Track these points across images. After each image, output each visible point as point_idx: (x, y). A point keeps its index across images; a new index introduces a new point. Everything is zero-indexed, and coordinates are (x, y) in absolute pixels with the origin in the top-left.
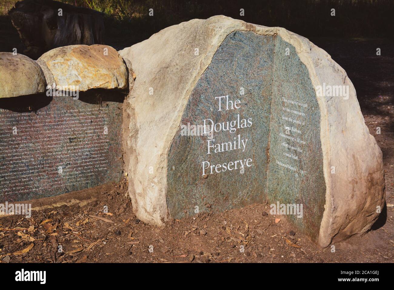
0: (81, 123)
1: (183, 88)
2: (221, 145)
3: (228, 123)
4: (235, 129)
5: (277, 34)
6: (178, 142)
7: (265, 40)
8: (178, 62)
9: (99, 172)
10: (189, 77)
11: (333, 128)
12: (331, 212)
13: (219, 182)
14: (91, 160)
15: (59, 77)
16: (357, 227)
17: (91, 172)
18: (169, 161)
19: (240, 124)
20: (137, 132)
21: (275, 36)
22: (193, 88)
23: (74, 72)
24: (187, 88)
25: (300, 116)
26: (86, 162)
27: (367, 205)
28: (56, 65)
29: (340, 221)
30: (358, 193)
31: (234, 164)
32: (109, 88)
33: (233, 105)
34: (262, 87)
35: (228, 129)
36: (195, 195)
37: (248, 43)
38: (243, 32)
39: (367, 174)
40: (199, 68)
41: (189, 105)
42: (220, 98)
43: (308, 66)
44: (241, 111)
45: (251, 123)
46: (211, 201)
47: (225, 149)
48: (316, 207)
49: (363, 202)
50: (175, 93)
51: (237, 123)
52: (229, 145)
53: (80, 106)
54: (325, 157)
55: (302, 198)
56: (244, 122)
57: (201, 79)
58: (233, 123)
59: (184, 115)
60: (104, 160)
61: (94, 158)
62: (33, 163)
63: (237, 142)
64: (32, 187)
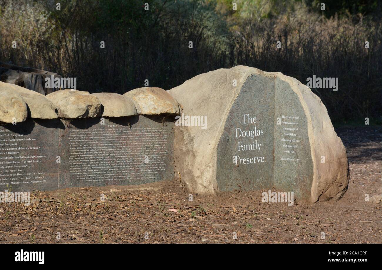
0: (152, 137)
1: (224, 109)
2: (246, 146)
3: (249, 132)
4: (253, 136)
5: (276, 76)
6: (222, 142)
7: (269, 80)
8: (215, 95)
9: (161, 172)
10: (227, 102)
11: (315, 129)
12: (317, 179)
13: (245, 170)
14: (157, 162)
15: (143, 106)
16: (333, 192)
17: (157, 171)
18: (218, 153)
19: (257, 133)
20: (192, 139)
21: (275, 77)
22: (230, 108)
23: (152, 103)
24: (227, 108)
25: (294, 125)
26: (154, 164)
27: (338, 178)
28: (140, 99)
29: (323, 185)
30: (332, 169)
31: (254, 159)
32: (172, 113)
33: (252, 120)
34: (268, 110)
35: (249, 136)
36: (232, 177)
37: (260, 82)
38: (257, 75)
39: (337, 158)
40: (233, 96)
41: (228, 119)
42: (245, 115)
43: (298, 94)
44: (257, 124)
45: (263, 133)
46: (241, 183)
47: (248, 149)
48: (308, 179)
49: (336, 175)
50: (218, 112)
51: (255, 132)
52: (250, 147)
53: (152, 126)
54: (311, 146)
55: (299, 177)
56: (258, 131)
57: (234, 103)
58: (252, 132)
59: (225, 125)
60: (163, 164)
61: (158, 161)
62: (128, 161)
63: (255, 145)
64: (126, 177)
